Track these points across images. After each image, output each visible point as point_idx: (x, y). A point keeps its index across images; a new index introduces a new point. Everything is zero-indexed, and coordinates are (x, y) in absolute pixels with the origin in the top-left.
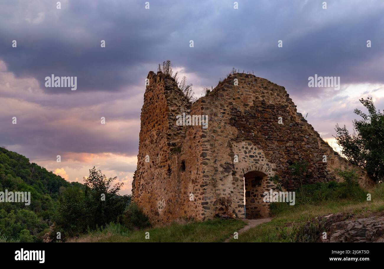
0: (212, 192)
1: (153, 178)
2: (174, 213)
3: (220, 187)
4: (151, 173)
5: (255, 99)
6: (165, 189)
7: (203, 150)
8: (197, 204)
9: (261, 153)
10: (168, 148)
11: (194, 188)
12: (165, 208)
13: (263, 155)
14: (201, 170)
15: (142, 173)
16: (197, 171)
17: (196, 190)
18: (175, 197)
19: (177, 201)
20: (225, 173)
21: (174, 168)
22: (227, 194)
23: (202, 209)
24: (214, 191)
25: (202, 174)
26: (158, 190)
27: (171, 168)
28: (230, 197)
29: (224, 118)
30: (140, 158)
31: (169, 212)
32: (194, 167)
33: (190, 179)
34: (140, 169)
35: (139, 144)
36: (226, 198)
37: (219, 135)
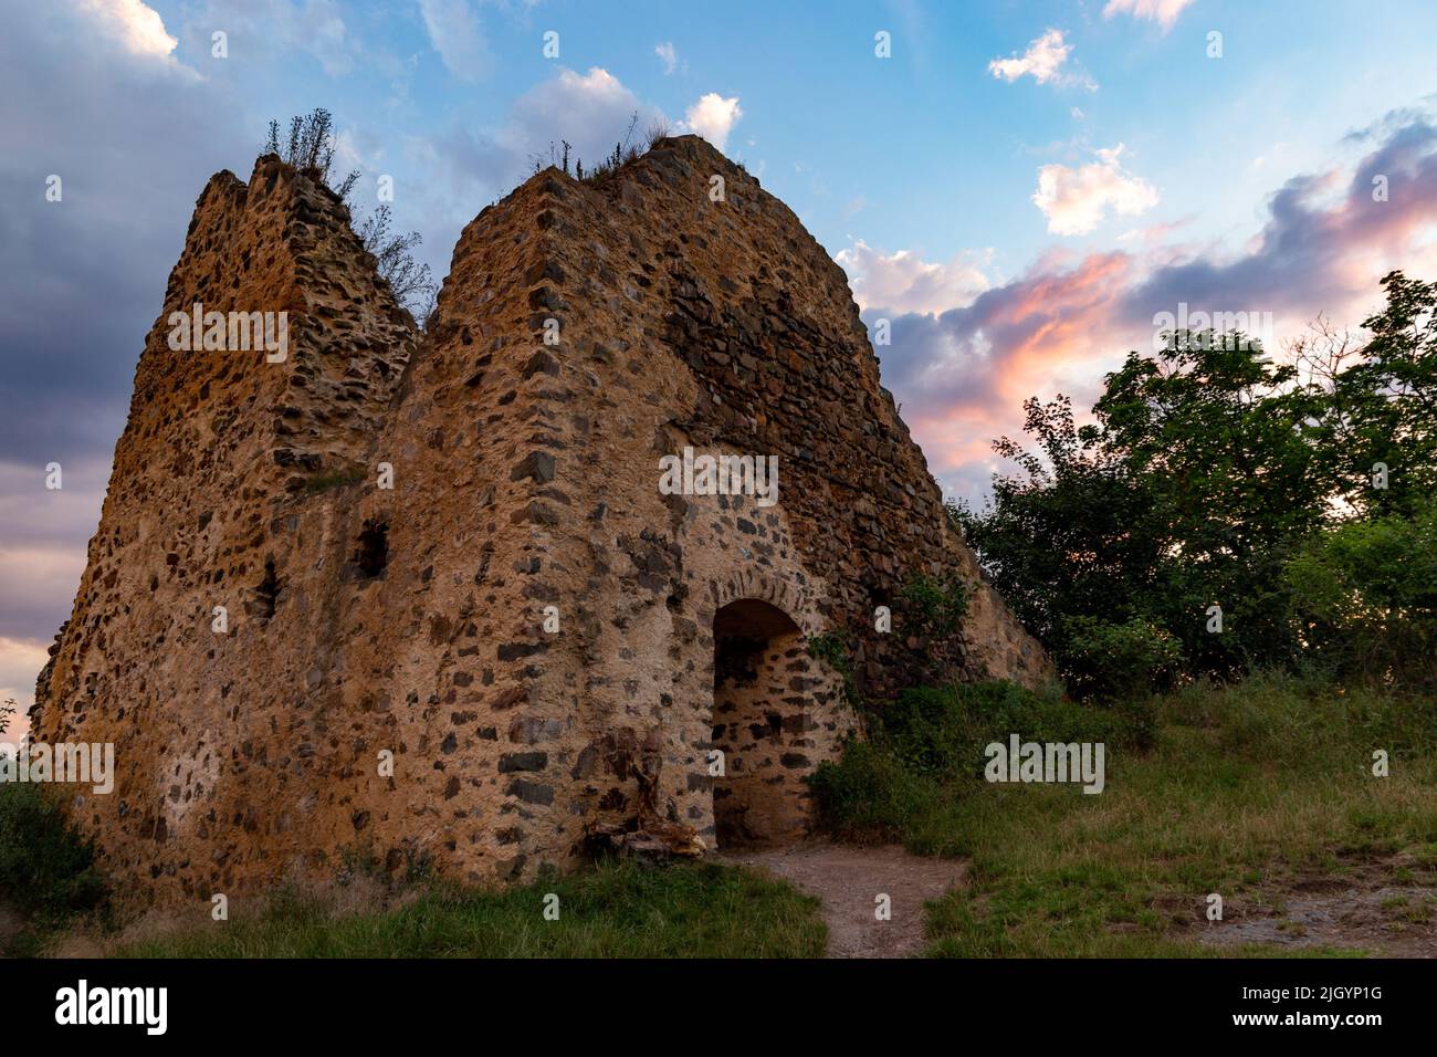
0: (572, 691)
1: (161, 640)
2: (272, 826)
3: (614, 663)
4: (152, 614)
5: (757, 275)
6: (225, 692)
7: (536, 439)
8: (464, 765)
9: (777, 517)
10: (278, 475)
11: (443, 666)
12: (212, 795)
13: (784, 531)
14: (516, 556)
15: (97, 622)
16: (478, 563)
17: (463, 679)
18: (291, 728)
19: (304, 753)
20: (641, 590)
21: (303, 569)
22: (645, 711)
23: (503, 799)
24: (581, 688)
25: (517, 582)
26: (179, 697)
27: (278, 577)
28: (656, 727)
29: (645, 305)
30: (103, 550)
31: (238, 818)
32: (458, 544)
33: (421, 614)
34: (89, 604)
35: (108, 490)
36: (641, 736)
37: (618, 381)
